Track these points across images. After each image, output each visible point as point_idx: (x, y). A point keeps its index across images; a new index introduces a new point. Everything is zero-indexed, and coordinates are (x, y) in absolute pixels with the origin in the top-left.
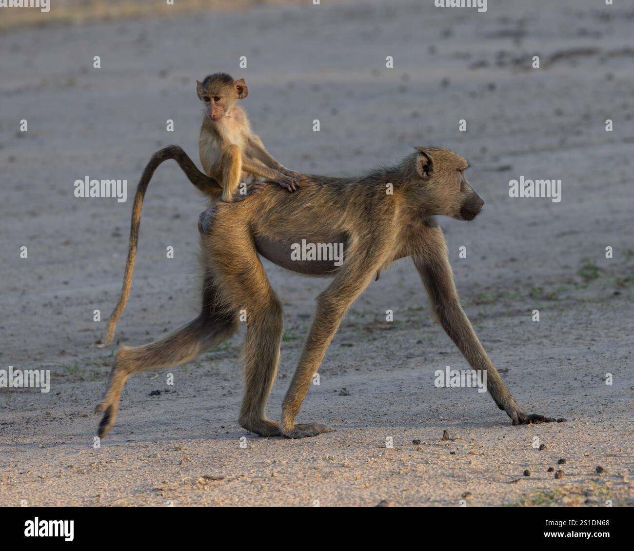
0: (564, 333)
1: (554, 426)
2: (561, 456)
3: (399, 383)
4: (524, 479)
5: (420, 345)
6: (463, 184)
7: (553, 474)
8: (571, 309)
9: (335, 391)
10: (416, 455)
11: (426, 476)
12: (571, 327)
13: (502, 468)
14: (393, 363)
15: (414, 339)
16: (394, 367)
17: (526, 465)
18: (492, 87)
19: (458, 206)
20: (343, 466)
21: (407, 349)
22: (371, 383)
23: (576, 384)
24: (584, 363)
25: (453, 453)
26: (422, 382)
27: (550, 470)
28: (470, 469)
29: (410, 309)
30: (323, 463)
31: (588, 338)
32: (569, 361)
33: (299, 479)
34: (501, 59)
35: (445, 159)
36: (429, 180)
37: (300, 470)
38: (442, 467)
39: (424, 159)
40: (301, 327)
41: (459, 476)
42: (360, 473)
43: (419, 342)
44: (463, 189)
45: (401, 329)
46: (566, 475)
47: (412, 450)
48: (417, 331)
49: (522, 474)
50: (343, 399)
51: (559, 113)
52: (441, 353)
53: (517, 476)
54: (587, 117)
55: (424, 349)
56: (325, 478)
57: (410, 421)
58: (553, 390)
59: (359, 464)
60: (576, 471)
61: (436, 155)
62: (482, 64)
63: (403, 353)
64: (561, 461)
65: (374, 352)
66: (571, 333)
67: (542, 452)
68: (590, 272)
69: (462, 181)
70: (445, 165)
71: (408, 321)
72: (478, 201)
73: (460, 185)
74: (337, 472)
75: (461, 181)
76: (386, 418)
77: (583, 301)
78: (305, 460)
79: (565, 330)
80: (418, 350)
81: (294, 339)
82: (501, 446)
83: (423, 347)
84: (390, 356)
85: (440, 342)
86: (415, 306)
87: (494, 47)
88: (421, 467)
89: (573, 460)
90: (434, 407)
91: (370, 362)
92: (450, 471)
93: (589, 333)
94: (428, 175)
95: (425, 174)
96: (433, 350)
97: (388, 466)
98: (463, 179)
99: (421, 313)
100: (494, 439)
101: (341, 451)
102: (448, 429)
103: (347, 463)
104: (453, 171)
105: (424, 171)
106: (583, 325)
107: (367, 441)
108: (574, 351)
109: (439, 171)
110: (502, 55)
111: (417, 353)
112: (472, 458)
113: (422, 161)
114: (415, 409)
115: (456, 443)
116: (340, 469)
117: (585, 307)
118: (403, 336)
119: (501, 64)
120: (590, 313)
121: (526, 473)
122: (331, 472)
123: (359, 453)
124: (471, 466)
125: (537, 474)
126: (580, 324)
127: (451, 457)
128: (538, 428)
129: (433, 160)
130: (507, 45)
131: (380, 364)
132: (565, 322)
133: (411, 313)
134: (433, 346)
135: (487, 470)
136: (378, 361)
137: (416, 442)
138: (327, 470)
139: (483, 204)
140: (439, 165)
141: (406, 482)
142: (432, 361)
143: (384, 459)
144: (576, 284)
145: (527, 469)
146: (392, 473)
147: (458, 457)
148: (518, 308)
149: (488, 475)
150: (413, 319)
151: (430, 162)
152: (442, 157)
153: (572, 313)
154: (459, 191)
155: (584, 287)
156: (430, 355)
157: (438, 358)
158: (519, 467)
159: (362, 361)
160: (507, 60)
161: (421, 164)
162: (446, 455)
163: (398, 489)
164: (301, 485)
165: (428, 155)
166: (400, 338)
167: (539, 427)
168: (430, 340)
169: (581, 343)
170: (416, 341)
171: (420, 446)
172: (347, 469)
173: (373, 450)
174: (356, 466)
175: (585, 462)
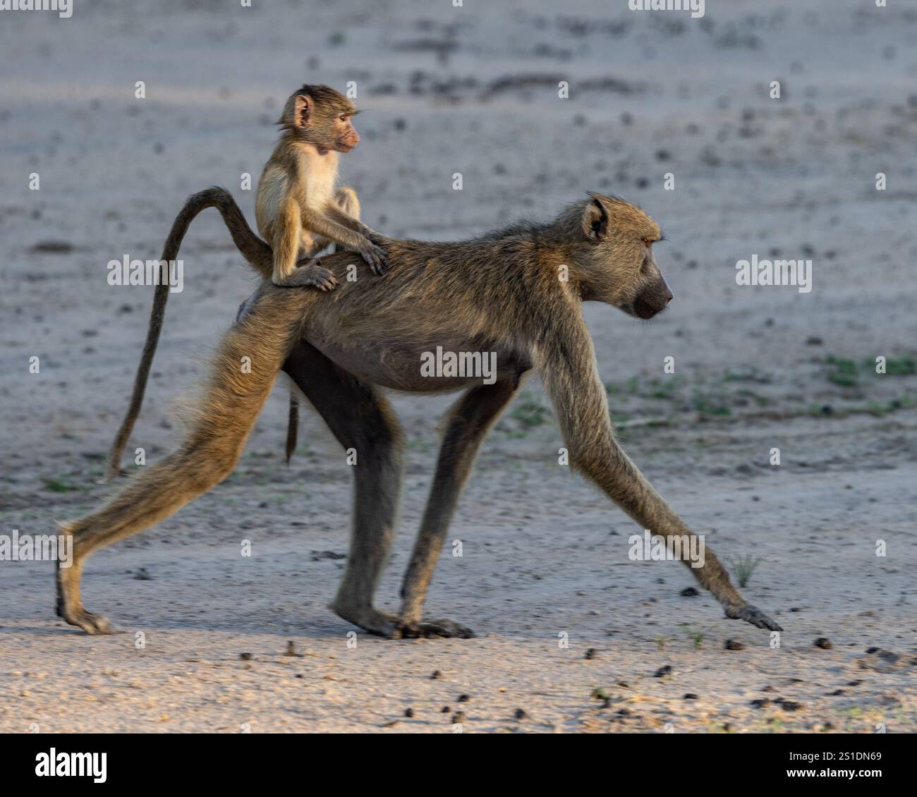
0: (484, 504)
1: (457, 644)
2: (464, 690)
3: (226, 565)
4: (405, 722)
5: (264, 510)
6: (646, 262)
7: (449, 716)
8: (498, 468)
9: (129, 572)
10: (244, 676)
11: (255, 709)
12: (496, 496)
13: (373, 703)
14: (221, 534)
15: (255, 500)
16: (222, 540)
17: (410, 701)
18: (400, 125)
19: (632, 293)
20: (131, 686)
21: (243, 514)
22: (186, 562)
23: (495, 582)
24: (510, 551)
25: (299, 676)
26: (261, 565)
27: (446, 710)
28: (323, 701)
29: (254, 455)
30: (101, 681)
31: (520, 514)
32: (488, 548)
33: (62, 702)
34: (417, 84)
35: (628, 219)
36: (598, 245)
37: (65, 689)
38: (281, 697)
39: (596, 211)
40: (86, 472)
41: (305, 712)
42: (156, 698)
43: (263, 505)
44: (644, 270)
45: (239, 484)
46: (471, 719)
47: (237, 668)
48: (260, 488)
49: (402, 714)
50: (139, 585)
51: (500, 170)
52: (295, 524)
53: (393, 716)
54: (542, 179)
55: (268, 516)
56: (102, 702)
57: (238, 623)
58: (460, 590)
59: (155, 685)
60: (484, 714)
61: (615, 210)
62: (388, 90)
63: (237, 521)
64: (463, 698)
65: (195, 516)
66: (492, 504)
67: (435, 682)
68: (530, 415)
69: (646, 256)
70: (626, 227)
71: (248, 473)
72: (664, 293)
73: (642, 261)
74: (121, 696)
75: (644, 257)
76: (203, 617)
77: (516, 457)
78: (73, 674)
79: (486, 499)
80: (259, 517)
81: (73, 489)
82: (373, 670)
83: (269, 513)
84: (217, 524)
85: (294, 507)
86: (261, 451)
87: (407, 64)
88: (250, 695)
89: (480, 697)
90: (277, 604)
91: (185, 531)
92: (293, 703)
93: (523, 506)
94: (597, 235)
95: (593, 235)
96: (282, 518)
97: (200, 691)
98: (648, 254)
99: (270, 461)
100: (363, 658)
101: (131, 664)
102: (295, 639)
103: (137, 681)
104: (635, 239)
105: (593, 230)
106: (513, 494)
107: (170, 650)
108: (496, 532)
109: (615, 235)
110: (418, 77)
111: (259, 521)
112: (327, 685)
113: (592, 214)
114: (248, 606)
115: (305, 660)
116: (125, 691)
117: (519, 467)
118: (239, 494)
119: (416, 90)
120: (526, 476)
121: (409, 713)
122: (112, 695)
123: (158, 668)
124: (326, 698)
125: (424, 714)
126: (510, 491)
127: (297, 683)
128: (432, 646)
129: (609, 216)
130: (427, 63)
131: (199, 536)
132: (486, 488)
133: (254, 460)
134: (283, 512)
135: (349, 706)
136: (198, 529)
137: (245, 656)
138: (106, 691)
139: (670, 299)
140: (617, 225)
141: (225, 716)
142: (281, 535)
143: (194, 679)
144: (508, 431)
145: (410, 706)
146: (206, 701)
147: (307, 683)
148: (417, 462)
149: (350, 712)
150: (257, 469)
151: (604, 218)
152: (624, 215)
153: (499, 475)
154: (639, 272)
155: (520, 437)
156: (279, 526)
157: (289, 530)
158: (397, 702)
159: (174, 528)
160: (425, 85)
161: (590, 217)
162: (289, 678)
163: (212, 725)
164: (64, 711)
165: (604, 206)
166: (234, 497)
167: (435, 644)
168: (280, 502)
169: (509, 521)
170: (256, 503)
171: (250, 663)
172: (136, 692)
173: (180, 665)
174: (152, 688)
175: (499, 701)
